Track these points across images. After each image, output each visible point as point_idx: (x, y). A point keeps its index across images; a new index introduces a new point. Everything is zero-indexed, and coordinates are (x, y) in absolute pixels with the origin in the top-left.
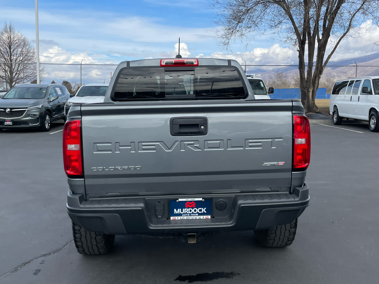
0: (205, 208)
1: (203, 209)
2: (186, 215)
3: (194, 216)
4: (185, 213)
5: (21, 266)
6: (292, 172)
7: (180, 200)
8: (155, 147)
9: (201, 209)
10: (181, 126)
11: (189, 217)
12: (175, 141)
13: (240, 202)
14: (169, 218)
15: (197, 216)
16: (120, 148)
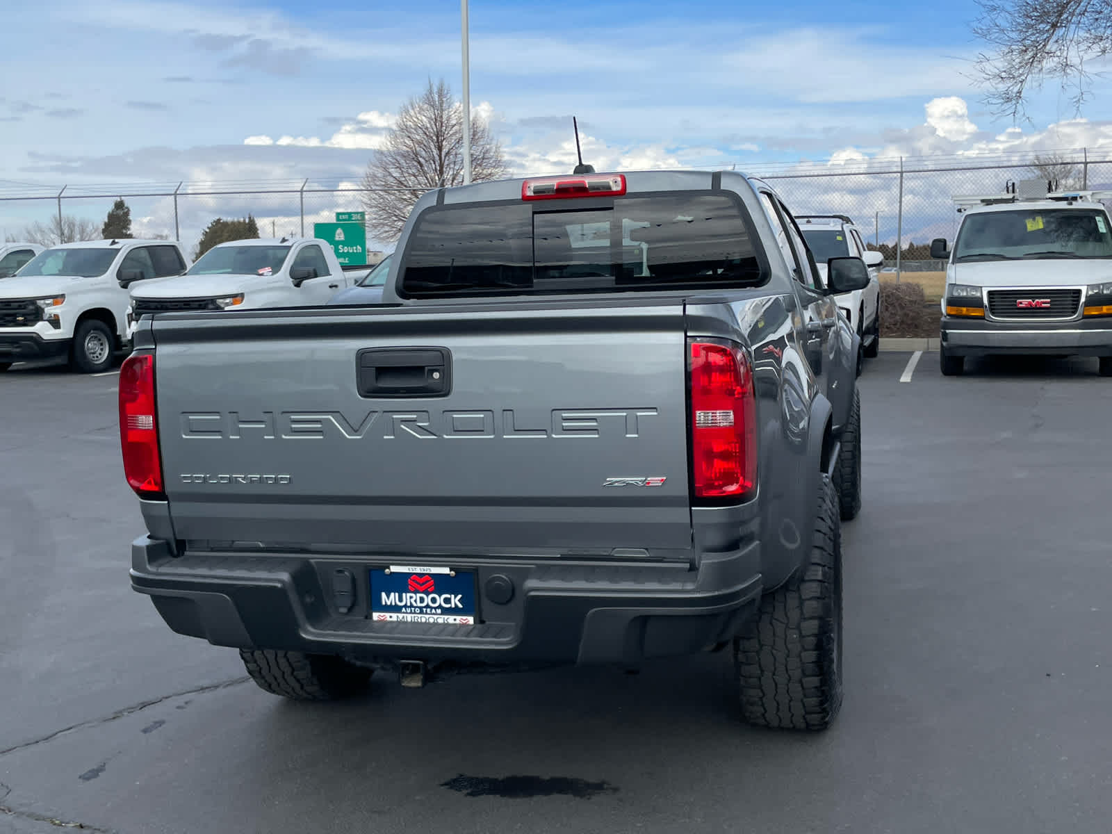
0: (460, 596)
1: (453, 596)
2: (411, 610)
3: (431, 614)
4: (409, 604)
5: (131, 710)
6: (693, 508)
7: (394, 569)
8: (320, 426)
9: (448, 596)
10: (382, 371)
11: (419, 616)
12: (368, 412)
13: (531, 583)
14: (369, 617)
15: (439, 614)
16: (240, 426)
